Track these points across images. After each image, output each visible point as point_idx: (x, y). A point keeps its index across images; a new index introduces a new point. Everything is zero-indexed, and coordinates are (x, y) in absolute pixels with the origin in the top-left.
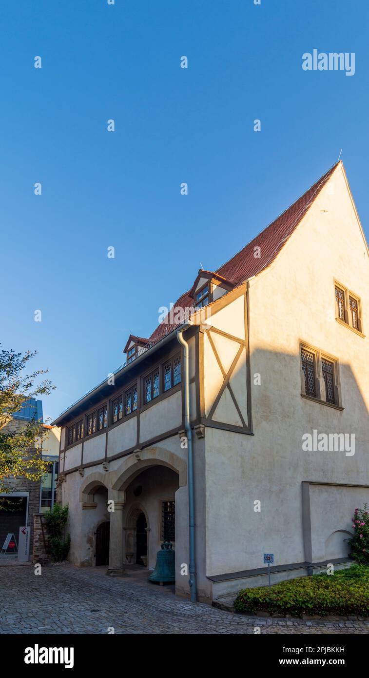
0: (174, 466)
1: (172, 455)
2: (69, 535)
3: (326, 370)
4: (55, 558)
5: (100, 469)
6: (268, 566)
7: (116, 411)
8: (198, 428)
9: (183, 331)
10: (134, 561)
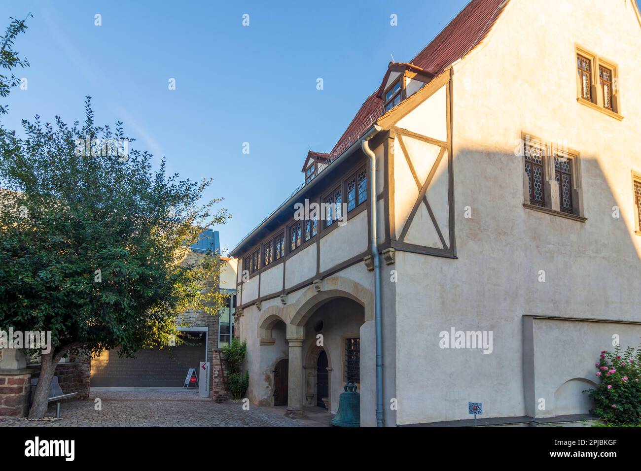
0: (358, 298)
1: (356, 285)
3: (561, 169)
4: (234, 395)
5: (277, 302)
6: (474, 418)
7: (294, 238)
8: (387, 252)
9: (369, 139)
10: (314, 402)
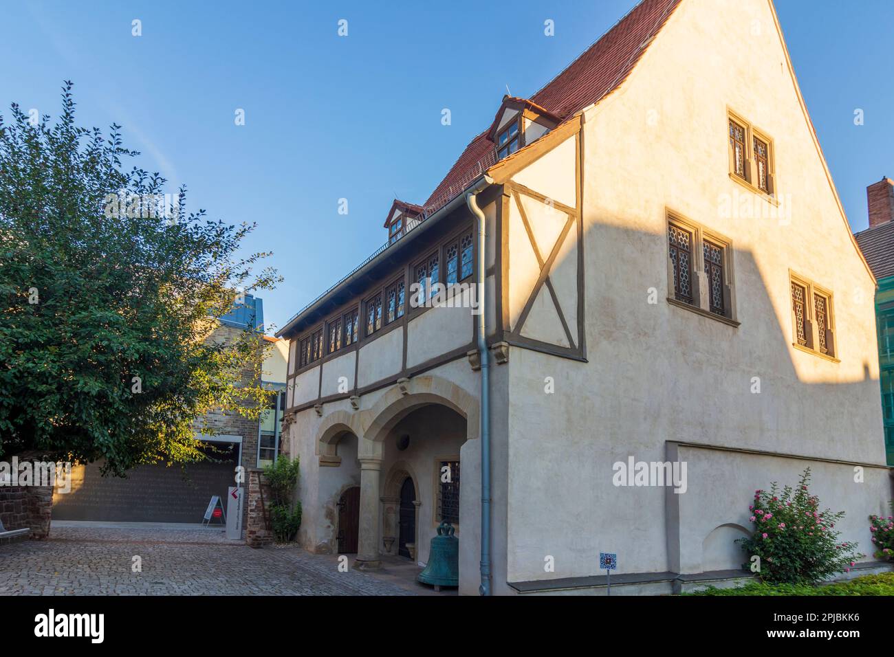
0: (459, 406)
1: (457, 389)
2: (300, 503)
3: (711, 258)
4: (279, 537)
5: (346, 405)
6: (607, 574)
7: (372, 317)
8: (498, 347)
9: (476, 192)
10: (395, 549)
